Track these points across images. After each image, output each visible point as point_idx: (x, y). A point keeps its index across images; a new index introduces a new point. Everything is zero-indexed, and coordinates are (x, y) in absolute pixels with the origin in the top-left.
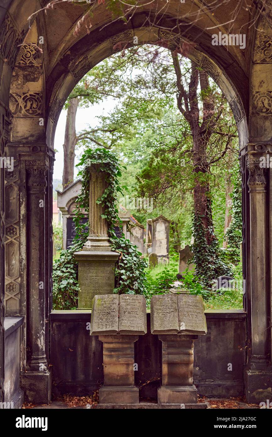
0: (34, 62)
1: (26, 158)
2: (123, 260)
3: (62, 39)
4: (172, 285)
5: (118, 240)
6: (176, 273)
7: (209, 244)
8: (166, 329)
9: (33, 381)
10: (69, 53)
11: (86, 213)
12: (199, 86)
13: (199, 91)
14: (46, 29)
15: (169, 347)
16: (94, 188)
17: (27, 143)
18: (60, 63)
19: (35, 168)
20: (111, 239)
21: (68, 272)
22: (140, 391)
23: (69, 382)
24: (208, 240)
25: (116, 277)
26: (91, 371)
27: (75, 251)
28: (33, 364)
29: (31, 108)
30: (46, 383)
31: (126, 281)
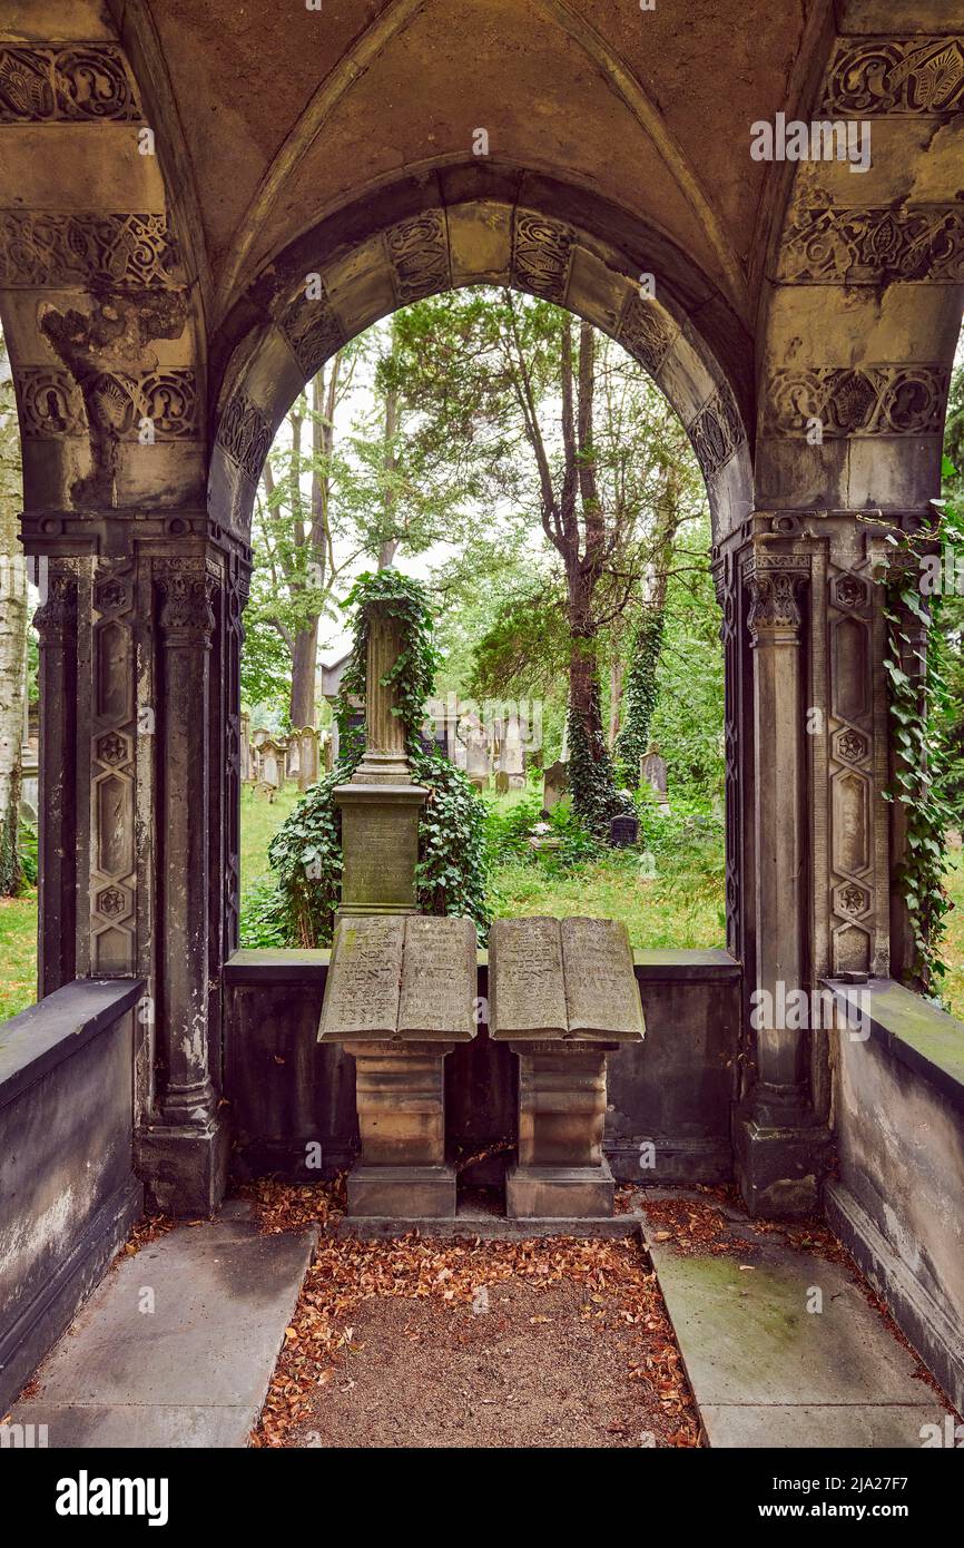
0: (164, 276)
1: (155, 551)
2: (435, 804)
3: (244, 215)
4: (533, 830)
5: (425, 761)
6: (539, 808)
7: (595, 760)
8: (531, 1026)
9: (167, 1155)
10: (271, 270)
11: (362, 705)
12: (578, 496)
13: (579, 505)
14: (195, 179)
15: (537, 1070)
16: (377, 652)
17: (157, 510)
18: (247, 297)
19: (178, 577)
20: (412, 760)
21: (320, 829)
22: (460, 1183)
23: (276, 1142)
24: (595, 754)
25: (421, 840)
26: (333, 1114)
27: (334, 785)
28: (170, 1105)
29: (165, 415)
30: (204, 1161)
31: (442, 848)
